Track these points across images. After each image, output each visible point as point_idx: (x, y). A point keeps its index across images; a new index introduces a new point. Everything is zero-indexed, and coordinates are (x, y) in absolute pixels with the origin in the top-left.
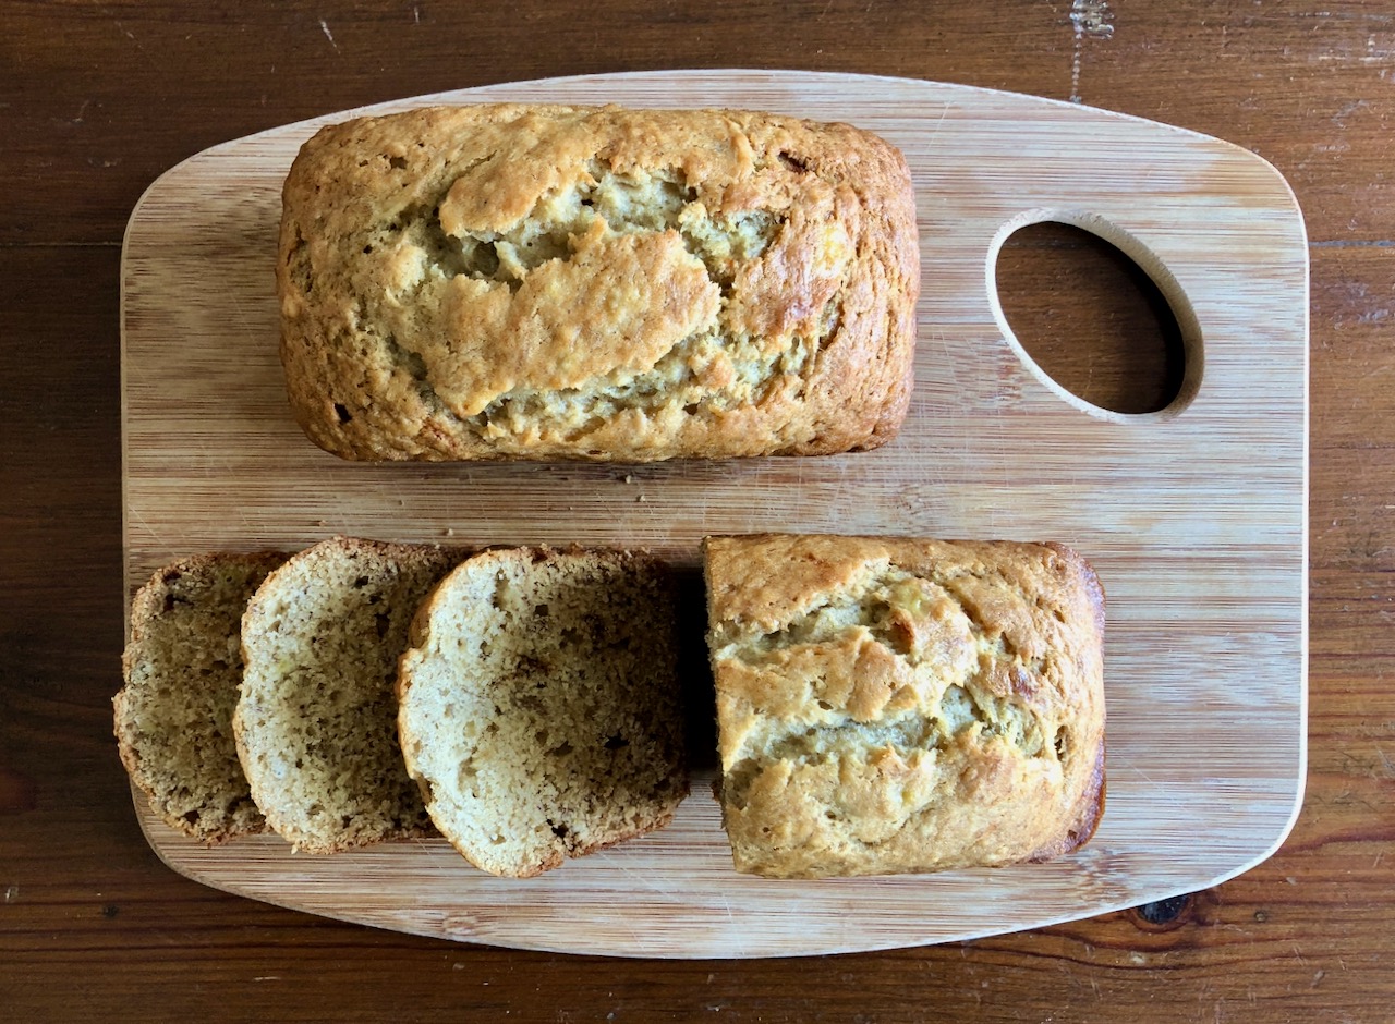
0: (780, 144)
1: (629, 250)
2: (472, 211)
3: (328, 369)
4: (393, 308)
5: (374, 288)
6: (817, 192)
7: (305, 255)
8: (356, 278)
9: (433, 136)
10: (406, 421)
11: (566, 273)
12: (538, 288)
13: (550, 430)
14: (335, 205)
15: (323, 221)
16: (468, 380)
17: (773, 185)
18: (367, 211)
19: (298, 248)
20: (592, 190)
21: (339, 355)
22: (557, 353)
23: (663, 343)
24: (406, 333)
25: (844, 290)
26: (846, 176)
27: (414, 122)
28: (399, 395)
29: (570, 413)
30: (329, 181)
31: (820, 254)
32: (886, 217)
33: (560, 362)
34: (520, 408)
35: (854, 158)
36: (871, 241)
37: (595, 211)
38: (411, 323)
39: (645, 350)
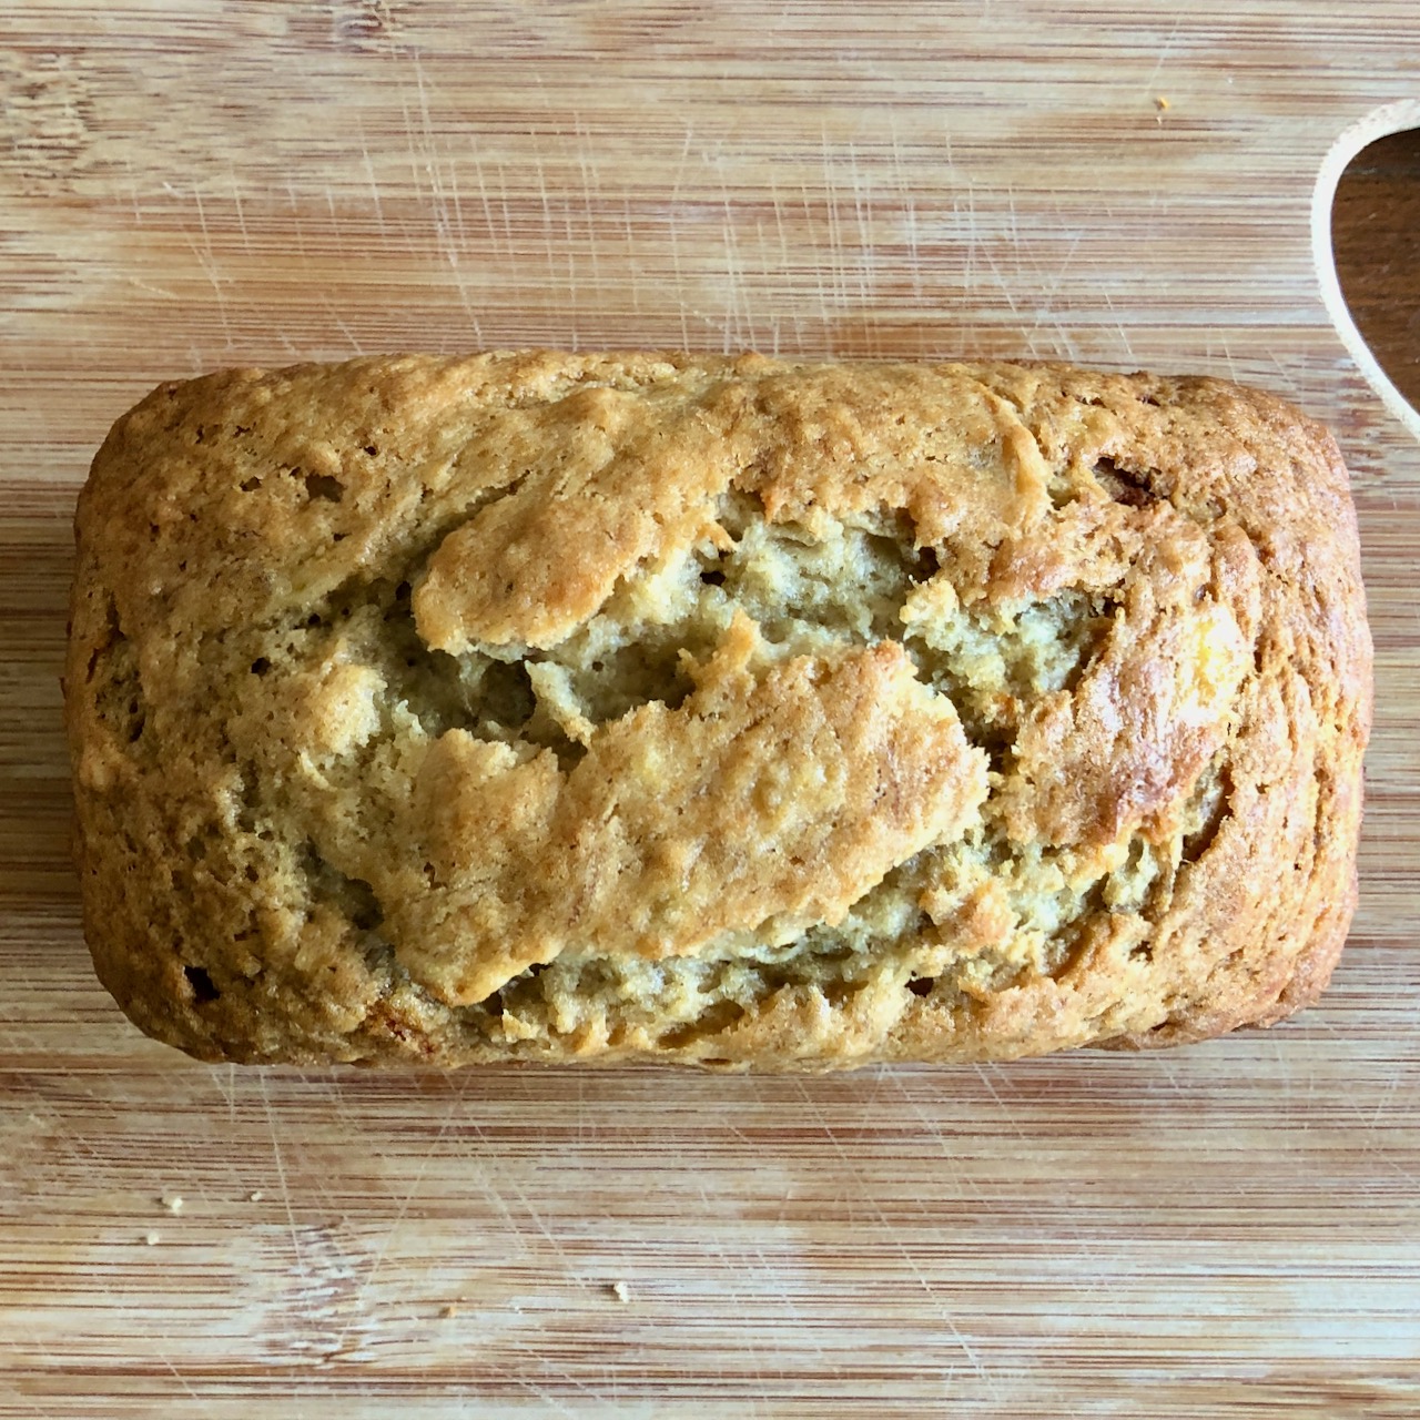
0: (1099, 443)
1: (805, 688)
2: (481, 603)
3: (174, 899)
4: (316, 791)
5: (275, 748)
6: (1178, 546)
7: (126, 661)
8: (236, 725)
9: (396, 431)
10: (333, 1008)
11: (674, 732)
12: (618, 763)
13: (630, 1025)
14: (192, 567)
15: (167, 601)
16: (467, 940)
17: (1090, 536)
18: (260, 585)
19: (110, 645)
20: (724, 554)
21: (199, 876)
22: (652, 892)
23: (869, 869)
24: (339, 842)
25: (1233, 742)
26: (1231, 504)
27: (353, 397)
28: (322, 959)
29: (672, 994)
30: (180, 516)
31: (1187, 673)
32: (1310, 583)
33: (658, 909)
34: (570, 982)
35: (1244, 463)
36: (1284, 636)
37: (730, 596)
38: (351, 823)
39: (836, 882)
